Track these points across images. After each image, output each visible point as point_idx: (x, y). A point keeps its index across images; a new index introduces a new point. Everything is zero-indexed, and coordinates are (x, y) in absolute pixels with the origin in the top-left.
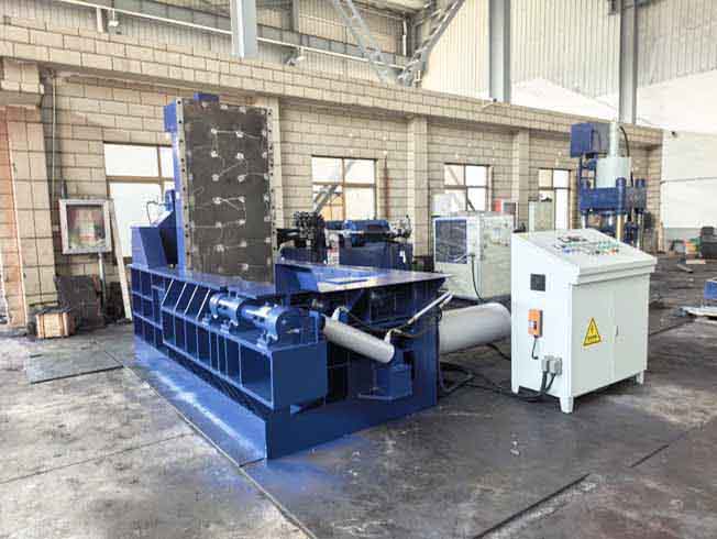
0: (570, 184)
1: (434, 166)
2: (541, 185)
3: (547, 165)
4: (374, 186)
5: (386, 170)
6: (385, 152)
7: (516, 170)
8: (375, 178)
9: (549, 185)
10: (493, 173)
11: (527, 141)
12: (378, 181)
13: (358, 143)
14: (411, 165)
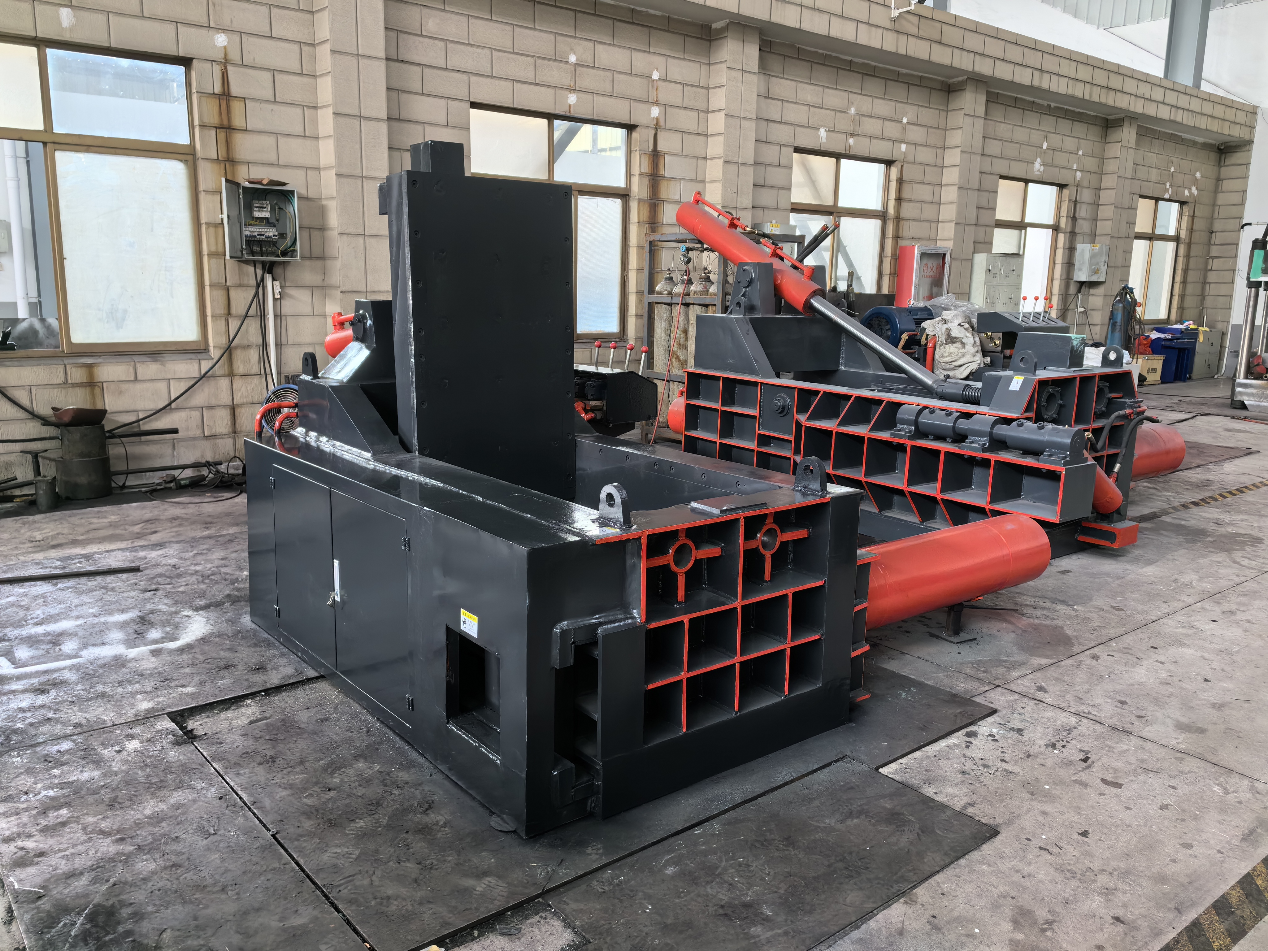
0: (1058, 216)
1: (770, 154)
2: (1000, 215)
3: (1018, 170)
4: (623, 195)
5: (655, 156)
6: (655, 112)
7: (951, 176)
8: (629, 174)
9: (1015, 217)
10: (900, 181)
11: (981, 111)
12: (635, 180)
13: (589, 79)
14: (716, 147)
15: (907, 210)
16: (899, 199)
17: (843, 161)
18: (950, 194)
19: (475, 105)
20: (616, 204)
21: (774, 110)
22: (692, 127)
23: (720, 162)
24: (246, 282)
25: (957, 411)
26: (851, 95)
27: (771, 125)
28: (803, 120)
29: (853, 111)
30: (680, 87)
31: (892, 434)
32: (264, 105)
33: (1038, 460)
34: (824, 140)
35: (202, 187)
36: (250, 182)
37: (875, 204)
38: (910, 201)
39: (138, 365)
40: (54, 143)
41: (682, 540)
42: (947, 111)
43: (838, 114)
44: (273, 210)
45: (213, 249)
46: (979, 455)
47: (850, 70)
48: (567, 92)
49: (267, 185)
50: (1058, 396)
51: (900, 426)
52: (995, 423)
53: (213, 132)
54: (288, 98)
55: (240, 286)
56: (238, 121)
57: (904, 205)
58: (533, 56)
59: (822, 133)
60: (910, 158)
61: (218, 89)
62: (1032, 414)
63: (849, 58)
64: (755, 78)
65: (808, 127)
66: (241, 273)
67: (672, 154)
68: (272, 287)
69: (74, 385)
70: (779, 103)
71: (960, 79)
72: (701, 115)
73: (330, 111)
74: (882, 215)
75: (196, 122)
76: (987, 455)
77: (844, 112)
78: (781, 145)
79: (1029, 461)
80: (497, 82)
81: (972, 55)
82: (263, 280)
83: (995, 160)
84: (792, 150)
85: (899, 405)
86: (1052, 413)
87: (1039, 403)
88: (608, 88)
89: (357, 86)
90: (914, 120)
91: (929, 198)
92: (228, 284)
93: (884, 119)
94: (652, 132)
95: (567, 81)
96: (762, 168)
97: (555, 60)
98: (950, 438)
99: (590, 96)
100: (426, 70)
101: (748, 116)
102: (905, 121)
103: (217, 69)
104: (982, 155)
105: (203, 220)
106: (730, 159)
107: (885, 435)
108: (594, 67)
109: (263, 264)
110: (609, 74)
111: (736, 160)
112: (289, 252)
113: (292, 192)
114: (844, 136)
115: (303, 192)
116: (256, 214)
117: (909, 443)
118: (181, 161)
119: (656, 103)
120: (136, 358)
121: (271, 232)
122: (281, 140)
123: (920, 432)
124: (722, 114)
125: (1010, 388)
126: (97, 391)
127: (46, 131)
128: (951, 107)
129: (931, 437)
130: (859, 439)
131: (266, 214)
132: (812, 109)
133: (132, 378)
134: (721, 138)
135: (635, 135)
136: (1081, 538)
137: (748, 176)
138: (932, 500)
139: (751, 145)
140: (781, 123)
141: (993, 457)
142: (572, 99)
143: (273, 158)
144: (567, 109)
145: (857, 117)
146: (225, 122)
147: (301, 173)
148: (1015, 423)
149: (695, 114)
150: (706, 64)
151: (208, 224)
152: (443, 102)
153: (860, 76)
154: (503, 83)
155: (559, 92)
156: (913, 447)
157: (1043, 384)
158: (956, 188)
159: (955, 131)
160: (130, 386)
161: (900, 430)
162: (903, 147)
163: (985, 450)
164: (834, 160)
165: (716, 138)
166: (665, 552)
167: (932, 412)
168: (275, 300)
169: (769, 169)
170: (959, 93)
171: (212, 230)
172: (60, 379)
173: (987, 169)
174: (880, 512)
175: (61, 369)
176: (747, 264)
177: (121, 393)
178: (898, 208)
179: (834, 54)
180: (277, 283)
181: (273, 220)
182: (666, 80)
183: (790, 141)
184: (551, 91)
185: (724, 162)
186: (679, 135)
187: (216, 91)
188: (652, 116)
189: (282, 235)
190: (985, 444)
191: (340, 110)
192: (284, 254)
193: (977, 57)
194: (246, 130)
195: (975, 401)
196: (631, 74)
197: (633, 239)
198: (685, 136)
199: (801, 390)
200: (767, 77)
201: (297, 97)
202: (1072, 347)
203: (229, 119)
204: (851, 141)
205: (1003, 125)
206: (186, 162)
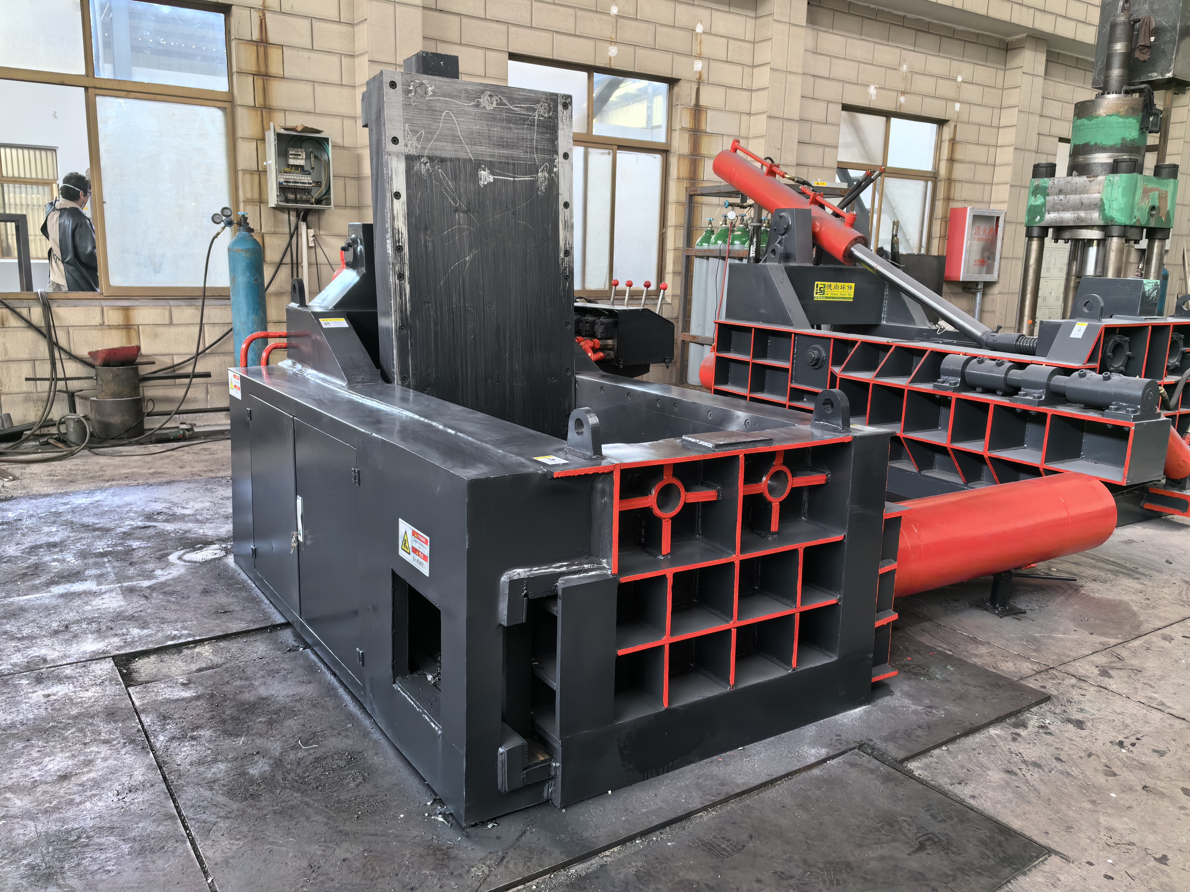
15: (959, 172)
16: (951, 160)
17: (893, 120)
18: (1006, 155)
19: (513, 56)
20: (656, 160)
21: (821, 66)
22: (736, 82)
23: (764, 117)
24: (281, 230)
25: (1010, 361)
26: (903, 52)
27: (818, 81)
28: (852, 77)
29: (905, 68)
30: (725, 41)
31: (934, 386)
32: (302, 53)
33: (1103, 415)
34: (874, 98)
35: (240, 133)
36: (286, 129)
37: (927, 166)
38: (962, 162)
39: (173, 309)
40: (95, 88)
41: (668, 478)
42: (1005, 70)
43: (889, 71)
44: (308, 157)
45: (249, 196)
46: (1034, 409)
47: (903, 26)
48: (607, 44)
49: (301, 132)
50: (1126, 346)
51: (943, 378)
52: (1053, 373)
53: (251, 79)
54: (325, 47)
55: (275, 233)
56: (275, 68)
57: (957, 166)
58: (574, 7)
59: (872, 90)
60: (965, 118)
61: (256, 36)
62: (1096, 365)
63: (902, 14)
64: (802, 32)
65: (857, 84)
66: (276, 221)
67: (714, 109)
68: (305, 234)
69: (110, 327)
70: (828, 59)
71: (1019, 36)
72: (746, 69)
73: (366, 58)
74: (932, 177)
75: (234, 69)
76: (1043, 409)
77: (896, 69)
78: (828, 102)
79: (1092, 415)
80: (537, 33)
81: (1032, 11)
82: (297, 228)
83: (1054, 121)
84: (840, 107)
85: (942, 355)
86: (1118, 364)
87: (1104, 353)
88: (650, 41)
89: (393, 34)
90: (970, 79)
91: (984, 160)
92: (263, 231)
93: (937, 77)
94: (695, 87)
95: (607, 32)
96: (808, 125)
97: (596, 12)
98: (1000, 390)
99: (631, 49)
100: (465, 20)
101: (794, 70)
102: (960, 79)
103: (256, 17)
104: (1041, 116)
105: (241, 165)
106: (774, 114)
107: (926, 387)
108: (636, 19)
109: (298, 211)
110: (652, 27)
111: (780, 115)
112: (324, 199)
113: (327, 140)
114: (895, 94)
115: (339, 141)
116: (292, 162)
117: (954, 396)
118: (219, 108)
119: (700, 57)
120: (172, 302)
121: (306, 180)
122: (319, 88)
123: (968, 384)
124: (767, 68)
125: (1071, 336)
126: (133, 333)
127: (87, 75)
128: (1010, 65)
129: (980, 390)
130: (898, 392)
131: (301, 162)
132: (861, 65)
133: (167, 322)
134: (765, 93)
135: (676, 89)
136: (1148, 506)
137: (793, 132)
138: (978, 458)
139: (797, 99)
140: (828, 79)
141: (1050, 410)
142: (613, 51)
143: (309, 106)
144: (607, 61)
145: (909, 75)
146: (263, 70)
147: (337, 122)
148: (1076, 373)
149: (739, 69)
150: (752, 18)
151: (245, 171)
152: (481, 52)
153: (914, 32)
154: (543, 34)
155: (599, 44)
156: (958, 400)
157: (1109, 331)
158: (1012, 149)
159: (1013, 90)
160: (166, 329)
161: (944, 382)
162: (957, 106)
163: (1041, 403)
164: (884, 119)
165: (760, 93)
166: (645, 492)
167: (981, 362)
168: (309, 248)
169: (815, 126)
170: (1018, 51)
171: (248, 176)
172: (97, 321)
173: (1046, 131)
174: (920, 472)
175: (98, 310)
176: (783, 210)
177: (156, 336)
178: (950, 170)
179: (886, 10)
180: (311, 232)
181: (308, 168)
182: (710, 34)
183: (839, 99)
184: (591, 43)
185: (769, 117)
186: (723, 90)
187: (254, 39)
188: (695, 69)
189: (318, 184)
190: (1040, 397)
191: (376, 58)
192: (318, 202)
193: (1038, 14)
194: (283, 78)
195: (1031, 352)
196: (674, 27)
197: (673, 196)
198: (729, 91)
199: (837, 340)
200: (815, 32)
201: (335, 45)
202: (1144, 293)
203: (267, 66)
204: (902, 99)
205: (1063, 85)
206: (224, 109)
